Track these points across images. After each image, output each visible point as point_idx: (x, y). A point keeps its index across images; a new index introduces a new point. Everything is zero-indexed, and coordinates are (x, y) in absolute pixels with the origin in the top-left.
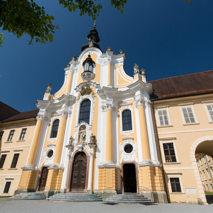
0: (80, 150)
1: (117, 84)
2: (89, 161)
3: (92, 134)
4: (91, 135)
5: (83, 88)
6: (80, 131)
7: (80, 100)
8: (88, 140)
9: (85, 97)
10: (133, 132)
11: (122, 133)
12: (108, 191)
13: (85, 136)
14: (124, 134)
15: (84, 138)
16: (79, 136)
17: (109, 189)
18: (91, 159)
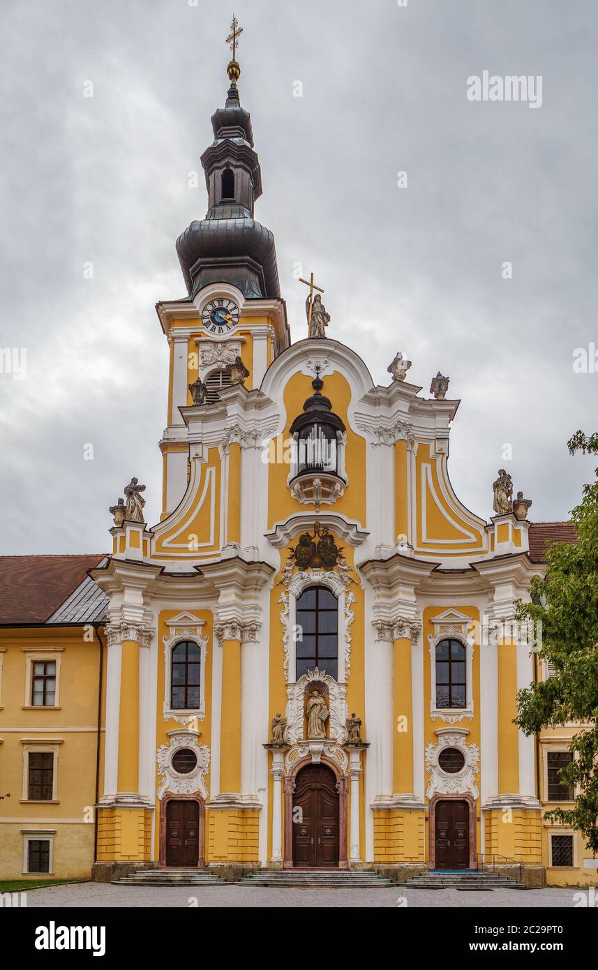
0: (316, 759)
1: (424, 539)
2: (348, 791)
3: (353, 715)
4: (351, 718)
5: (305, 540)
6: (307, 699)
7: (296, 587)
8: (338, 732)
9: (316, 576)
10: (468, 715)
11: (436, 715)
12: (407, 864)
13: (329, 716)
14: (443, 718)
15: (326, 723)
16: (307, 717)
17: (409, 860)
18: (355, 786)
